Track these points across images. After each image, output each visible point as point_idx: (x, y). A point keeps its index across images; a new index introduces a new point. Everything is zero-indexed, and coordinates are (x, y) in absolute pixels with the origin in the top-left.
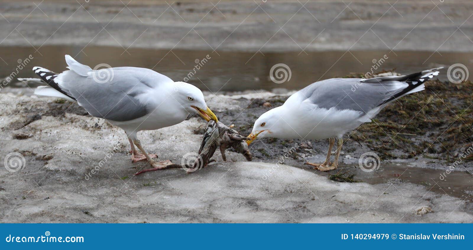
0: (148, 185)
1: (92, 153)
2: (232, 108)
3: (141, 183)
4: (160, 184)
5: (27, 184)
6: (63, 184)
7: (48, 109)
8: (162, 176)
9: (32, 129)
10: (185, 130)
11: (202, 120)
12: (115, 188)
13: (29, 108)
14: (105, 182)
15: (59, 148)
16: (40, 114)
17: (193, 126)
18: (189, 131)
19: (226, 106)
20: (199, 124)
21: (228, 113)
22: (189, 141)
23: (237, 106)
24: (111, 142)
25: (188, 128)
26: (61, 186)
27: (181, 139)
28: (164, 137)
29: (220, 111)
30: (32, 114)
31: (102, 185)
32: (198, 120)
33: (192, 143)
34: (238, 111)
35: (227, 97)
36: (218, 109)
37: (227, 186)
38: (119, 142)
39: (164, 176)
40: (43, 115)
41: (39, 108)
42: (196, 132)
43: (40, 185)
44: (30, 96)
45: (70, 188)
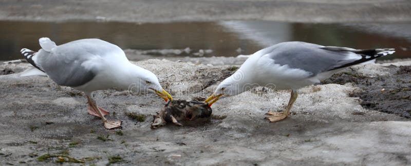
0: (309, 141)
1: (260, 113)
2: (382, 74)
3: (303, 139)
4: (320, 140)
5: (205, 140)
6: (235, 139)
7: (222, 75)
8: (322, 133)
9: (209, 92)
10: (341, 93)
11: (356, 85)
12: (280, 143)
13: (206, 75)
14: (272, 138)
15: (232, 109)
16: (215, 80)
17: (348, 90)
18: (345, 95)
19: (378, 72)
20: (353, 89)
21: (379, 78)
22: (345, 103)
23: (387, 72)
24: (276, 104)
25: (344, 91)
26: (233, 141)
27: (338, 101)
28: (323, 99)
29: (372, 77)
30: (209, 80)
31: (269, 141)
32: (353, 85)
33: (347, 104)
34: (388, 77)
35: (378, 64)
36: (370, 75)
37: (379, 142)
38: (283, 104)
39: (323, 133)
40: (218, 80)
41: (214, 74)
42: (351, 95)
43: (215, 141)
44: (206, 64)
45: (241, 143)
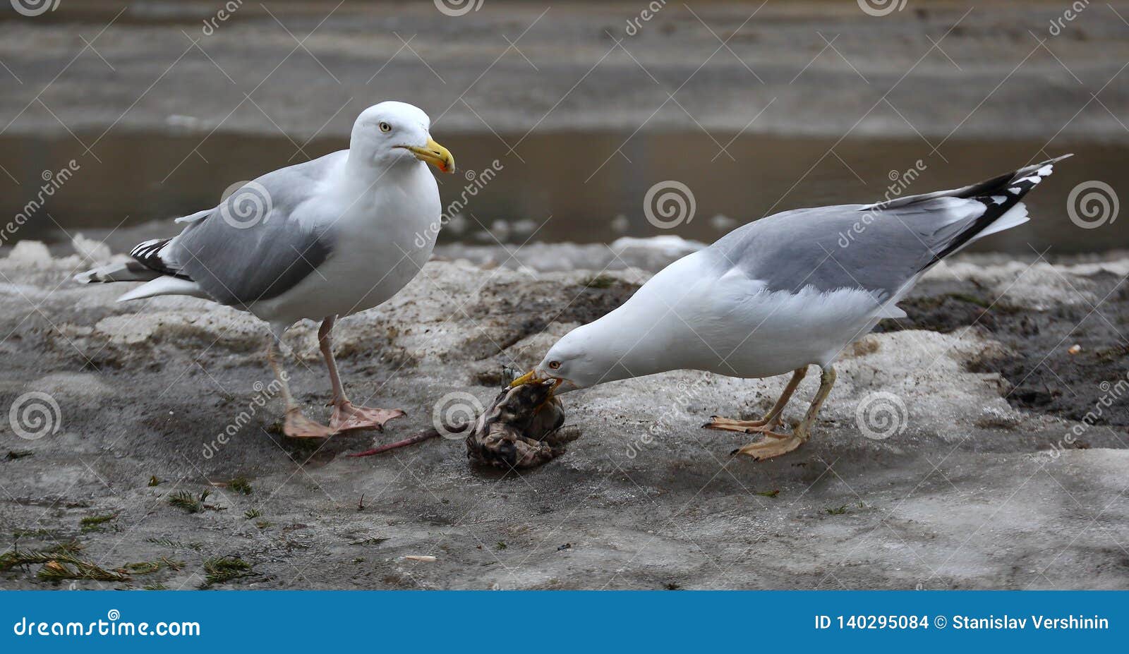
0: (841, 511)
1: (686, 423)
2: (1073, 299)
3: (822, 506)
4: (875, 509)
5: (510, 507)
6: (606, 507)
7: (566, 305)
8: (880, 488)
9: (523, 357)
10: (940, 361)
11: (989, 334)
12: (749, 519)
13: (515, 301)
14: (723, 501)
15: (596, 409)
16: (544, 317)
17: (964, 349)
18: (953, 365)
19: (1058, 293)
20: (981, 345)
21: (1062, 313)
22: (954, 392)
23: (1089, 294)
24: (737, 394)
25: (950, 355)
26: (601, 513)
27: (932, 384)
28: (883, 379)
29: (1039, 308)
30: (523, 318)
31: (714, 511)
32: (979, 334)
33: (962, 396)
34: (1090, 308)
35: (1058, 270)
36: (1035, 302)
37: (1062, 516)
38: (759, 395)
39: (887, 488)
40: (552, 319)
41: (540, 300)
42: (974, 366)
43: (545, 511)
44: (514, 269)
45: (627, 518)
